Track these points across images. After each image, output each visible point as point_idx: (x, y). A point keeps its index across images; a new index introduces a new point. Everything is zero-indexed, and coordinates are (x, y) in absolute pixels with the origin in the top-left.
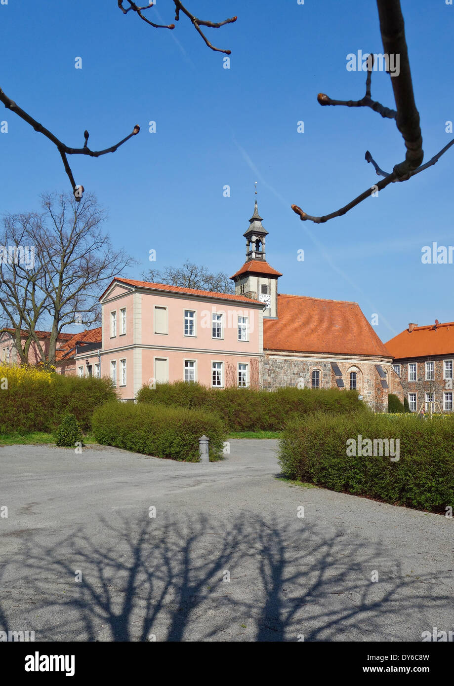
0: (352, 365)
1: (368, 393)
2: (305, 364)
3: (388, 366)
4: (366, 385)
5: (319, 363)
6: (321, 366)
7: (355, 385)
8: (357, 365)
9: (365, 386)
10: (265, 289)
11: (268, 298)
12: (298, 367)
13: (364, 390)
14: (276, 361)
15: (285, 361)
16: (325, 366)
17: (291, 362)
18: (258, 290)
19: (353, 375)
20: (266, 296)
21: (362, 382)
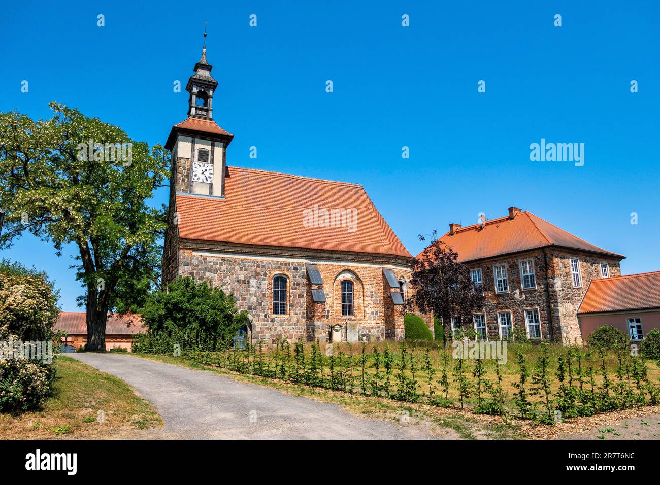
0: (343, 268)
1: (372, 313)
2: (258, 266)
3: (406, 272)
4: (368, 300)
5: (286, 265)
6: (289, 270)
7: (350, 301)
8: (353, 269)
9: (366, 303)
10: (203, 156)
11: (209, 168)
12: (246, 270)
13: (367, 309)
14: (205, 259)
15: (223, 259)
16: (296, 269)
17: (232, 263)
18: (193, 156)
19: (347, 285)
20: (206, 165)
21: (361, 296)
